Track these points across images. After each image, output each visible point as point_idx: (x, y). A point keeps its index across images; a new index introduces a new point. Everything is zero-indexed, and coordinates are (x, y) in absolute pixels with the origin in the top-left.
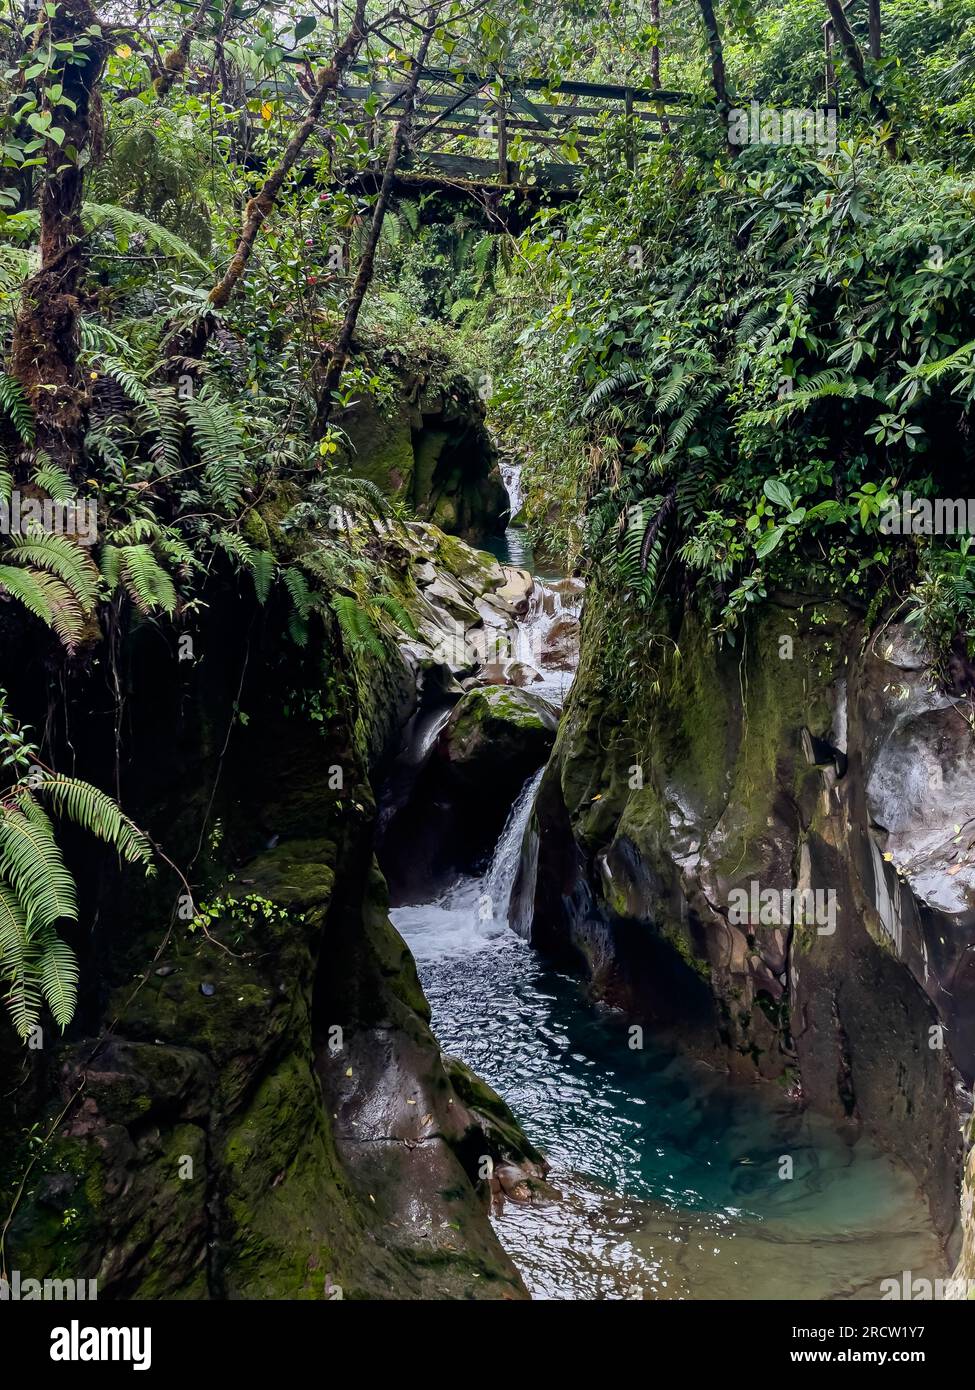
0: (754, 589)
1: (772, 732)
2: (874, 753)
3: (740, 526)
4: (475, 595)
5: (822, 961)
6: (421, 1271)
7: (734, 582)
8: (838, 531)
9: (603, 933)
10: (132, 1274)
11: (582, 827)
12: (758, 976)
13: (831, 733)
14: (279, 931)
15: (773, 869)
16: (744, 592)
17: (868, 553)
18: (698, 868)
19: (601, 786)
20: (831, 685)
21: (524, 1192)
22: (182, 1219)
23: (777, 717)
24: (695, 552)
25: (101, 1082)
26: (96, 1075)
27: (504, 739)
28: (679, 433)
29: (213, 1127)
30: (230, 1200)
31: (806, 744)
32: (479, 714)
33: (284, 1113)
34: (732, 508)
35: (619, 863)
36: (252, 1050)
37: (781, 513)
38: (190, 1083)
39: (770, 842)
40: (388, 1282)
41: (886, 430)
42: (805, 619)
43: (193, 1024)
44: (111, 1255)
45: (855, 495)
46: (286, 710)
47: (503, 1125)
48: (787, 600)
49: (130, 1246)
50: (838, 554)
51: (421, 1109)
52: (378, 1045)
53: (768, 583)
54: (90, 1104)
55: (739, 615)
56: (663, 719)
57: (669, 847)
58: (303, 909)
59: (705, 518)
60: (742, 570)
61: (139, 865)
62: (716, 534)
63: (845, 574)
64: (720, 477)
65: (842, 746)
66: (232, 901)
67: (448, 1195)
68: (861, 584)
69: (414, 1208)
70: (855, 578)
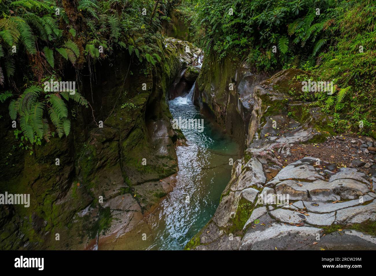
0: (224, 54)
1: (226, 77)
2: (240, 82)
3: (223, 44)
4: (193, 52)
5: (230, 112)
6: (160, 159)
7: (221, 53)
8: (238, 45)
9: (202, 104)
10: (104, 165)
11: (200, 89)
12: (221, 113)
13: (234, 78)
14: (135, 109)
15: (225, 98)
16: (223, 55)
17: (242, 49)
18: (214, 97)
19: (203, 82)
20: (235, 70)
21: (182, 144)
22: (114, 156)
23: (227, 75)
24: (215, 48)
25: (97, 136)
26: (96, 135)
27: (193, 74)
28: (214, 28)
29: (120, 141)
30: (124, 152)
31: (231, 79)
32: (189, 70)
33: (135, 137)
34: (222, 41)
35: (204, 95)
36: (128, 129)
37: (229, 42)
38: (115, 135)
39: (224, 94)
40: (152, 162)
41: (247, 28)
42: (232, 59)
43: (117, 125)
44: (99, 162)
45: (241, 39)
46: (140, 72)
47: (180, 134)
48: (229, 56)
49: (103, 161)
50: (237, 49)
51: (166, 132)
52: (161, 122)
53: (227, 53)
54: (95, 139)
55: (221, 58)
56: (212, 73)
57: (210, 93)
58: (139, 106)
59: (217, 42)
60: (223, 51)
61: (85, 106)
62: (219, 45)
63: (239, 53)
64: (221, 35)
65: (236, 80)
66: (128, 104)
67: (168, 146)
68: (241, 54)
69: (162, 148)
70: (240, 53)
